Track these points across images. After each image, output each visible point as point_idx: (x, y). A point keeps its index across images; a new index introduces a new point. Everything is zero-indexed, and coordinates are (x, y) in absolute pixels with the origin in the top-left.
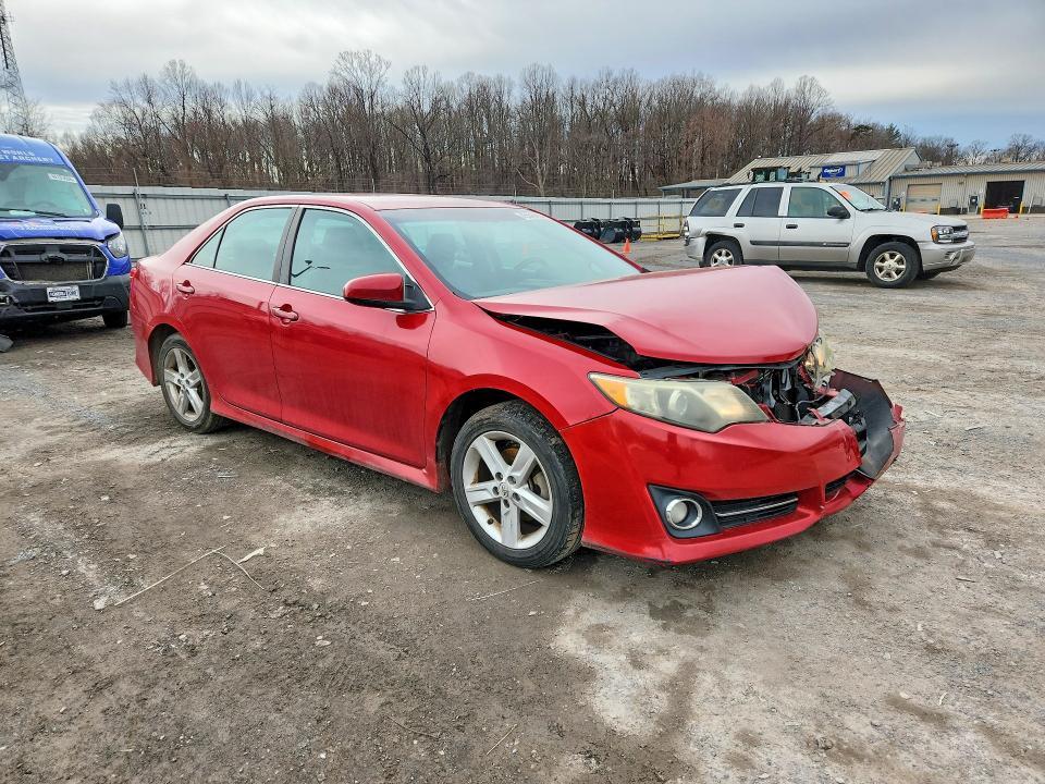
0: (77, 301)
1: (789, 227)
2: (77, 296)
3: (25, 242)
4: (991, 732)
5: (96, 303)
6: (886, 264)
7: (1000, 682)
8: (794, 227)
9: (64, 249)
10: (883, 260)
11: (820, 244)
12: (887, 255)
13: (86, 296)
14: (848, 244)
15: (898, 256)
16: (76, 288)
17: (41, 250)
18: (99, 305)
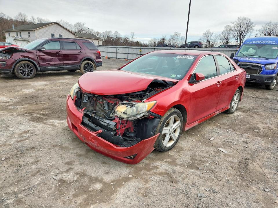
0: (248, 79)
2: (249, 78)
3: (244, 63)
4: (10, 145)
5: (254, 80)
7: (16, 151)
9: (253, 66)
13: (252, 78)
16: (249, 76)
17: (247, 65)
18: (254, 81)
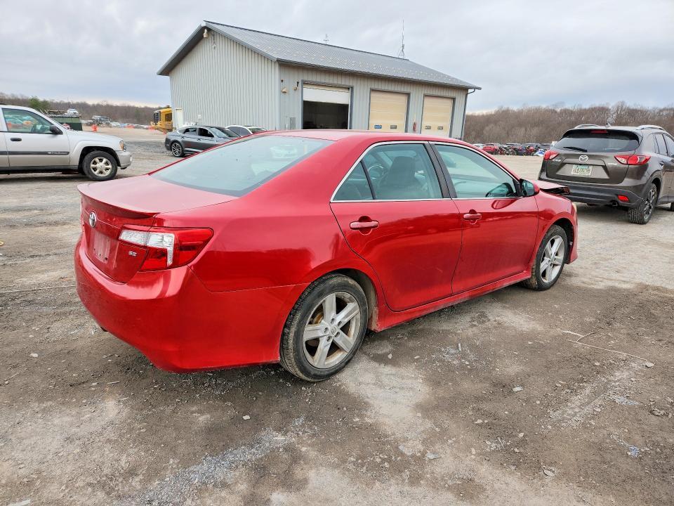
1: (14, 140)
6: (98, 165)
8: (19, 140)
10: (95, 163)
11: (46, 153)
12: (97, 160)
14: (68, 153)
15: (105, 160)
